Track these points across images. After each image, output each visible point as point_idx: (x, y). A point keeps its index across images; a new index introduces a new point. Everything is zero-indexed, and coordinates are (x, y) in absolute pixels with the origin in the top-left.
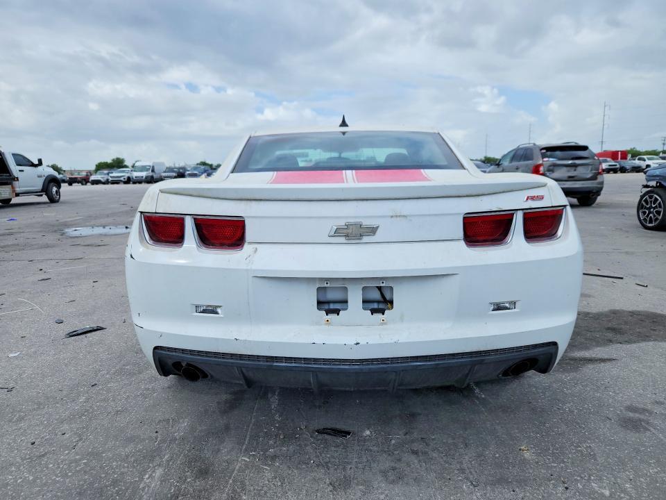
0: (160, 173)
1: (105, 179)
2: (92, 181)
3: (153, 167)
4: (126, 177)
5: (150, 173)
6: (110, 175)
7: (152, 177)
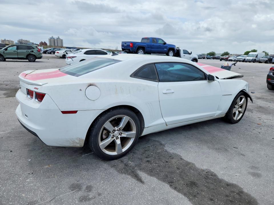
0: (259, 58)
1: (234, 59)
2: (229, 60)
3: (257, 55)
4: (243, 59)
5: (254, 58)
6: (237, 58)
7: (255, 60)
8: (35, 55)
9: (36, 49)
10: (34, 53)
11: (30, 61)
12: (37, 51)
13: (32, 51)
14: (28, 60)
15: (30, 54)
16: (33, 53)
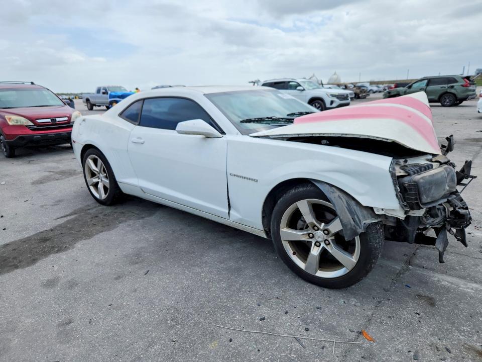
8: (456, 93)
9: (460, 82)
10: (455, 89)
11: (443, 106)
12: (462, 86)
13: (452, 87)
14: (439, 104)
15: (446, 93)
16: (453, 91)
